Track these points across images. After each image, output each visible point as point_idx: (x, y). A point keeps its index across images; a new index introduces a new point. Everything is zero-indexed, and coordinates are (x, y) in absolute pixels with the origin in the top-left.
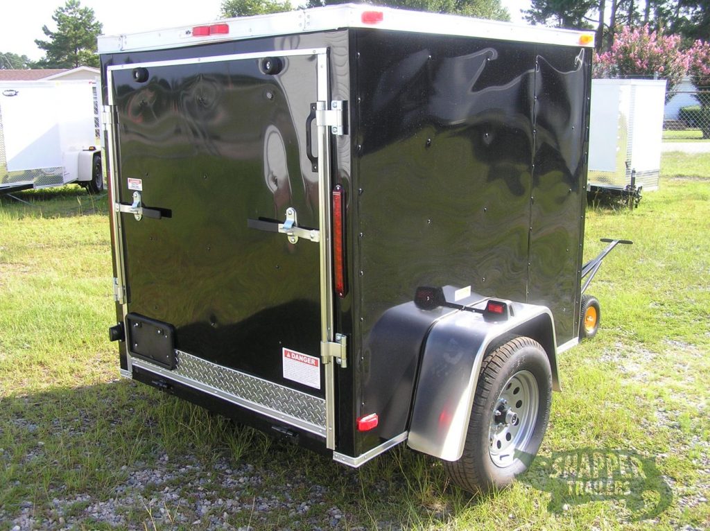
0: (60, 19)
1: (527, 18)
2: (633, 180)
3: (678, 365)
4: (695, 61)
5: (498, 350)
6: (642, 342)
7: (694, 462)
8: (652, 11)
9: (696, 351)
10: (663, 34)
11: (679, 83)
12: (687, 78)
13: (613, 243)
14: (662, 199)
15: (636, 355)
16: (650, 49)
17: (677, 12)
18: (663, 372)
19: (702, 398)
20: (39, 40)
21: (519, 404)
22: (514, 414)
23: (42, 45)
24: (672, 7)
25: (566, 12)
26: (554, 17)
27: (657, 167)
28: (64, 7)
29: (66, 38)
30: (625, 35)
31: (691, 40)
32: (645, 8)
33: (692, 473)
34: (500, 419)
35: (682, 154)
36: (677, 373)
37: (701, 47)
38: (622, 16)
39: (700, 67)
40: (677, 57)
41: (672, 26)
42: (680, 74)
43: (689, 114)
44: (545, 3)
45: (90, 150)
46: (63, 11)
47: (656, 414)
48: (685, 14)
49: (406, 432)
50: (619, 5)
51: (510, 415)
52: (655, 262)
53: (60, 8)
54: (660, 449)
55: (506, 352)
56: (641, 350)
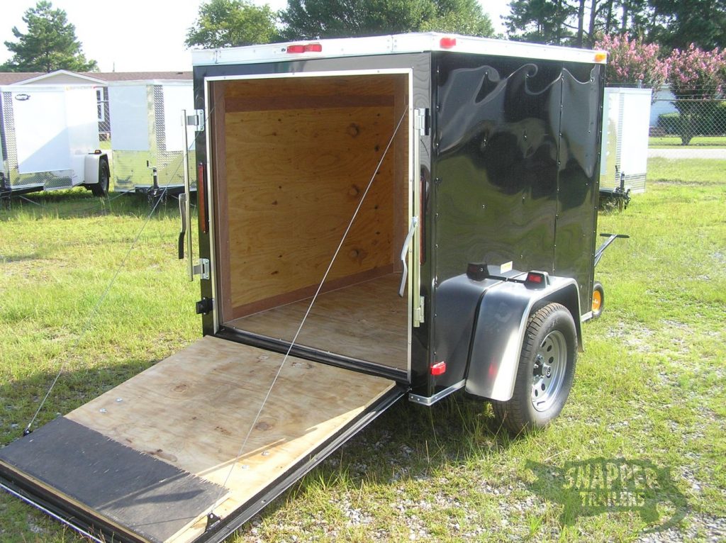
0: (31, 21)
1: (507, 24)
2: (622, 182)
3: (674, 339)
4: (673, 69)
5: (537, 313)
6: (642, 322)
7: (693, 410)
8: (630, 19)
9: (688, 329)
10: (643, 42)
11: (659, 90)
12: (665, 86)
13: (612, 237)
14: (647, 202)
15: (637, 332)
16: (630, 57)
17: (654, 20)
18: (661, 345)
19: (697, 364)
20: (9, 41)
21: (551, 360)
22: (549, 367)
23: (12, 47)
24: (649, 15)
25: (546, 18)
26: (533, 23)
27: (644, 171)
28: (35, 8)
29: (37, 40)
30: (606, 43)
31: (668, 48)
32: (622, 15)
33: (692, 417)
34: (538, 372)
35: (663, 159)
36: (674, 346)
37: (679, 56)
38: (601, 24)
39: (678, 75)
40: (657, 65)
41: (649, 34)
42: (659, 82)
43: (667, 122)
44: (524, 10)
45: (96, 153)
46: (34, 12)
47: (659, 376)
48: (661, 23)
49: (464, 380)
50: (597, 12)
51: (546, 368)
52: (646, 256)
53: (31, 9)
54: (664, 401)
55: (544, 315)
56: (642, 329)
